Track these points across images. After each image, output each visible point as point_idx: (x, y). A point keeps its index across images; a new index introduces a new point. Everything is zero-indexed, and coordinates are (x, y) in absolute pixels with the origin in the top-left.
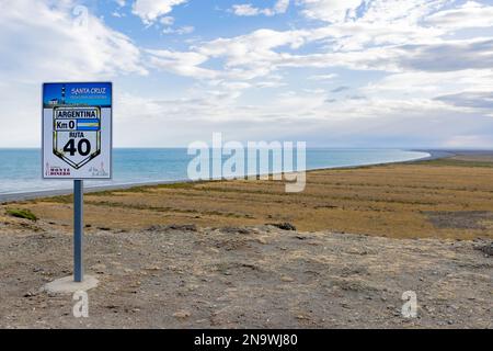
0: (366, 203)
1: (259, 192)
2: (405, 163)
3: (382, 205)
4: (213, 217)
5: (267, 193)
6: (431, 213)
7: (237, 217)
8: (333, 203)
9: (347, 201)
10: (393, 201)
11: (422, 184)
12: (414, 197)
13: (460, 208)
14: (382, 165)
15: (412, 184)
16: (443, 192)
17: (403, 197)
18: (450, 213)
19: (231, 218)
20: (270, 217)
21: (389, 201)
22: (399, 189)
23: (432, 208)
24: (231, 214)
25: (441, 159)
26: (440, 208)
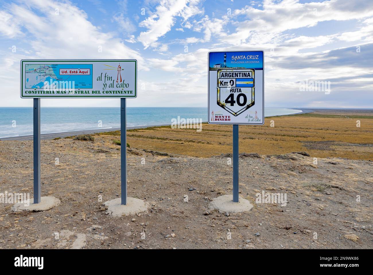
0: (270, 136)
1: (214, 130)
2: (289, 115)
3: (279, 137)
4: (190, 143)
5: (218, 131)
6: (305, 142)
7: (203, 143)
8: (253, 136)
9: (261, 136)
10: (284, 135)
11: (299, 127)
12: (295, 133)
13: (320, 140)
14: (277, 116)
15: (294, 127)
16: (310, 130)
17: (290, 133)
18: (315, 142)
19: (200, 144)
20: (220, 143)
21: (282, 135)
22: (287, 129)
23: (305, 139)
24: (199, 142)
25: (307, 113)
26: (309, 139)
